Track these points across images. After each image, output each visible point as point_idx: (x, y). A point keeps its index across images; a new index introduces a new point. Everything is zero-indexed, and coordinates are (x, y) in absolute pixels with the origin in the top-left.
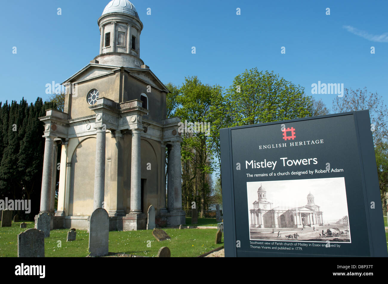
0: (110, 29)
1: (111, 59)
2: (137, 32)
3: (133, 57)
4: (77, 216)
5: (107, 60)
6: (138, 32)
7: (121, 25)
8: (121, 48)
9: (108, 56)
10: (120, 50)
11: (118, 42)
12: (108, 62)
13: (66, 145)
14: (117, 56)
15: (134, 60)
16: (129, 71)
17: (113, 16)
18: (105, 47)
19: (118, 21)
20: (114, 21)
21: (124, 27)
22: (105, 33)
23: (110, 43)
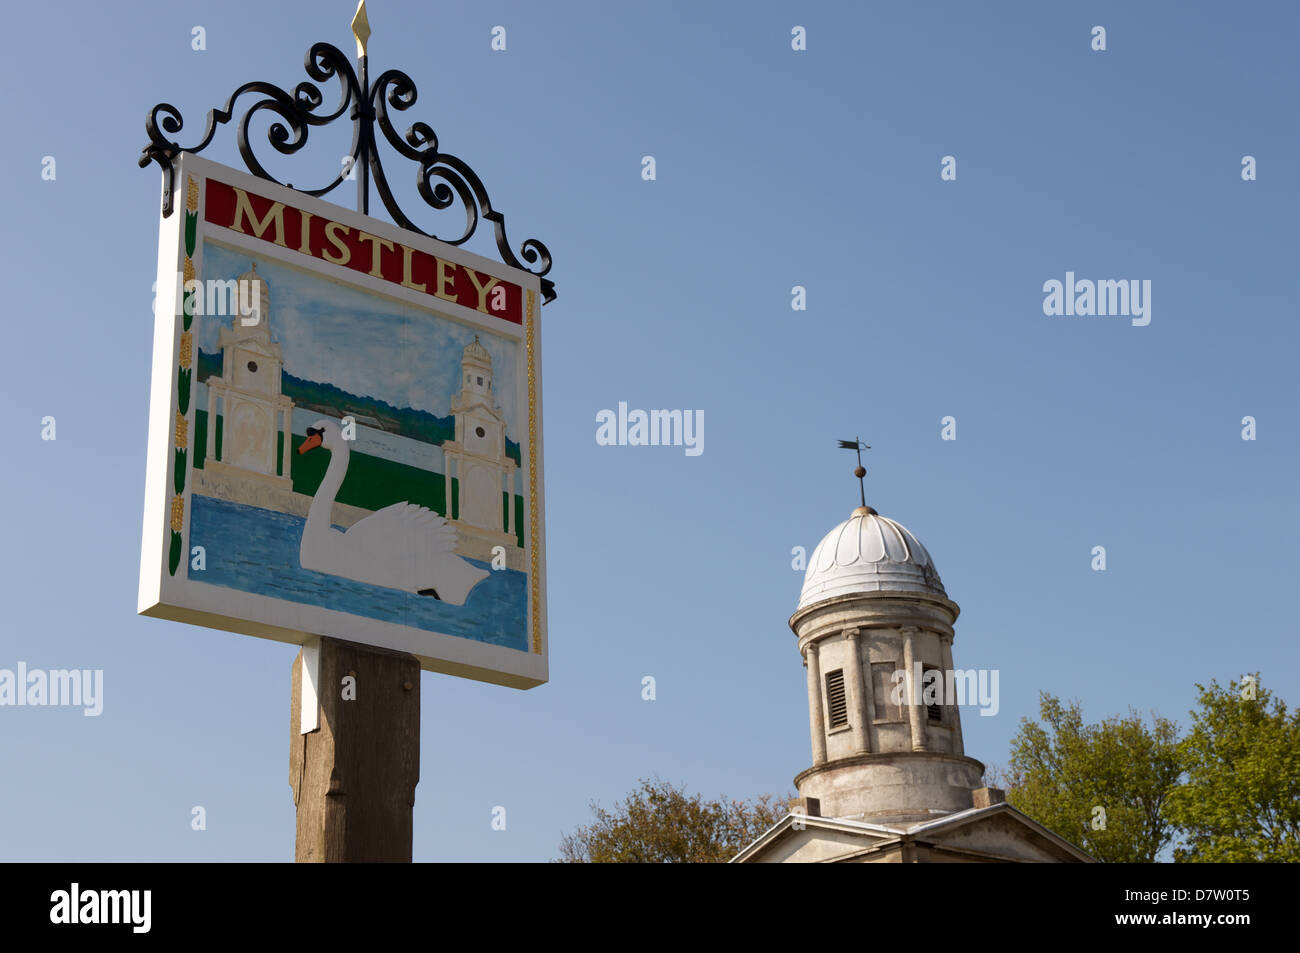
0: (839, 656)
1: (862, 782)
2: (941, 641)
3: (939, 759)
5: (845, 786)
6: (944, 643)
7: (878, 639)
8: (891, 729)
9: (847, 769)
10: (886, 740)
11: (876, 706)
12: (851, 792)
14: (879, 768)
15: (945, 768)
16: (931, 841)
17: (844, 609)
18: (833, 725)
19: (864, 623)
20: (849, 625)
21: (888, 641)
22: (824, 671)
23: (848, 713)
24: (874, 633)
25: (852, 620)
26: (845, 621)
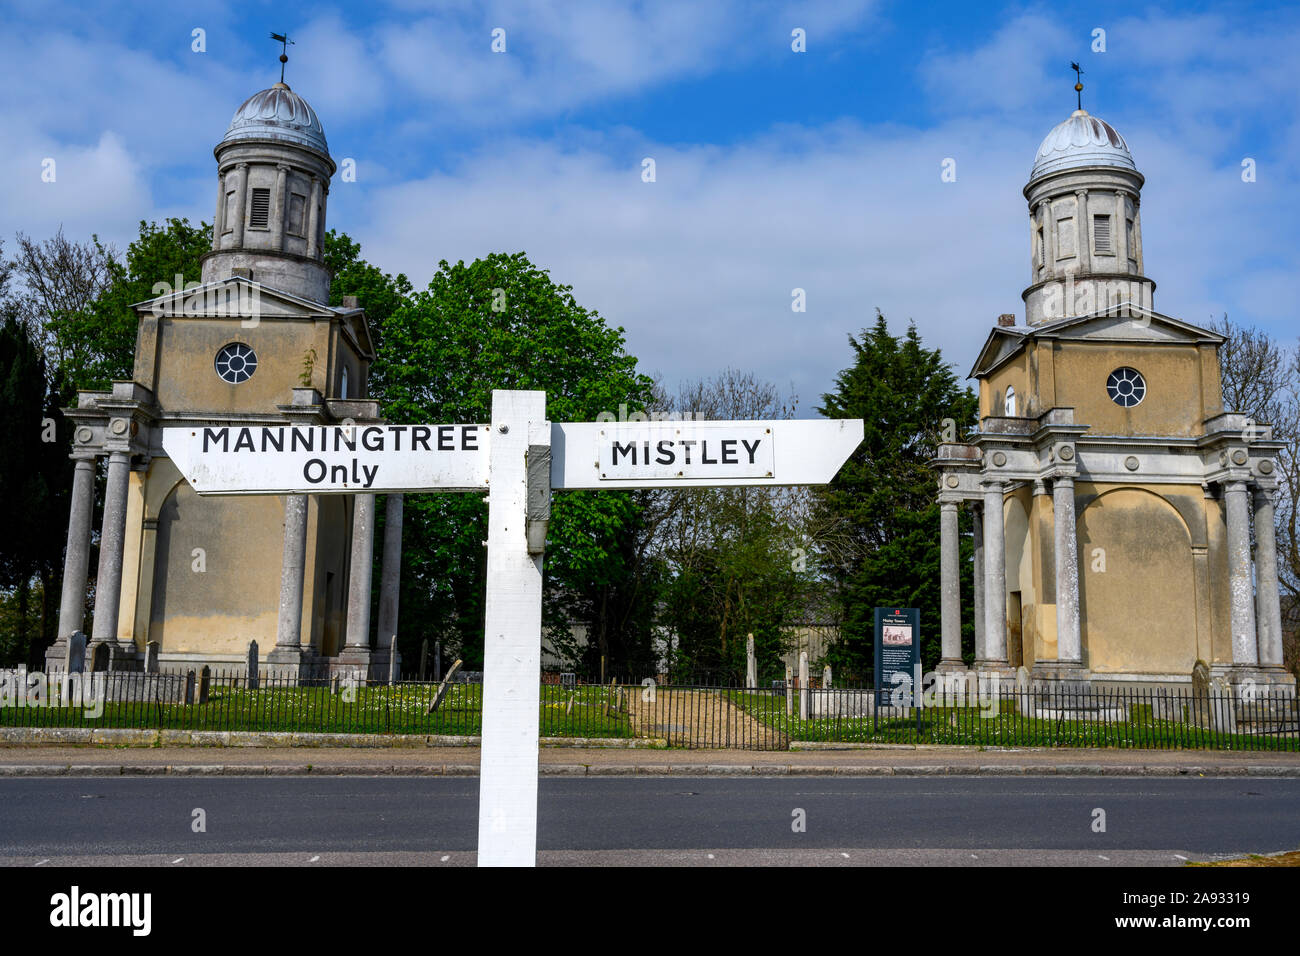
0: (271, 180)
1: (280, 269)
4: (178, 653)
5: (265, 268)
7: (299, 178)
8: (297, 239)
9: (269, 257)
10: (293, 245)
11: (290, 224)
12: (269, 274)
13: (144, 474)
14: (292, 263)
17: (282, 150)
18: (251, 225)
19: (295, 165)
20: (283, 162)
21: (305, 182)
22: (250, 187)
23: (269, 220)
24: (297, 173)
25: (286, 160)
26: (282, 159)
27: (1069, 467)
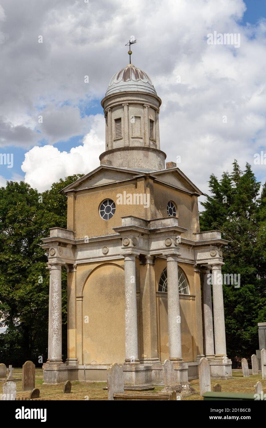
27: (54, 259)
